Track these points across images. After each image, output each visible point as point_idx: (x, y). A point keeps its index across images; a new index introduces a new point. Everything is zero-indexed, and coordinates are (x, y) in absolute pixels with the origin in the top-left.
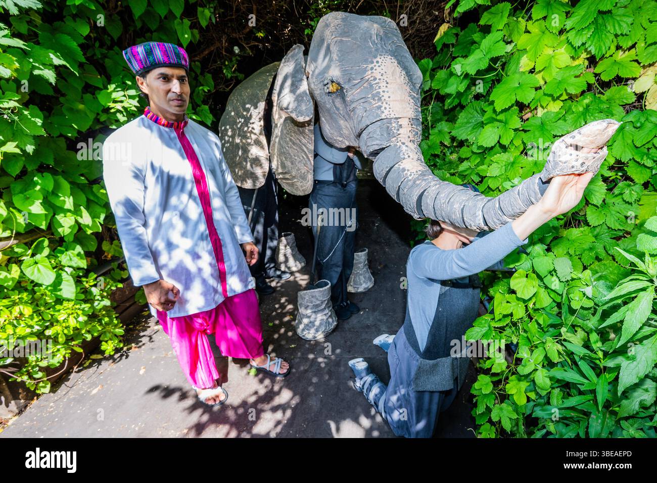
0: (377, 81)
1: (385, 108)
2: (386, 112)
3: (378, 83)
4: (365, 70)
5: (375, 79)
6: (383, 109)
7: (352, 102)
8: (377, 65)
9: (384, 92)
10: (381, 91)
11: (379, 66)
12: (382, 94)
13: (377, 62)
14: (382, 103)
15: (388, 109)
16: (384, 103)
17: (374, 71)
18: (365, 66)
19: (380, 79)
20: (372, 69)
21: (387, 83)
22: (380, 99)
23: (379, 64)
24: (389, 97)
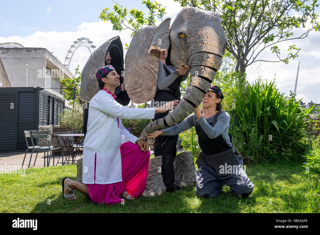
0: (203, 35)
1: (204, 47)
2: (204, 49)
3: (203, 36)
4: (199, 31)
5: (202, 35)
6: (203, 47)
7: (189, 43)
8: (204, 29)
9: (205, 40)
10: (204, 40)
11: (205, 30)
12: (204, 41)
13: (205, 28)
14: (203, 45)
15: (206, 48)
16: (204, 45)
17: (202, 31)
18: (199, 29)
19: (204, 35)
20: (202, 30)
21: (207, 37)
22: (203, 43)
23: (205, 29)
24: (207, 43)
